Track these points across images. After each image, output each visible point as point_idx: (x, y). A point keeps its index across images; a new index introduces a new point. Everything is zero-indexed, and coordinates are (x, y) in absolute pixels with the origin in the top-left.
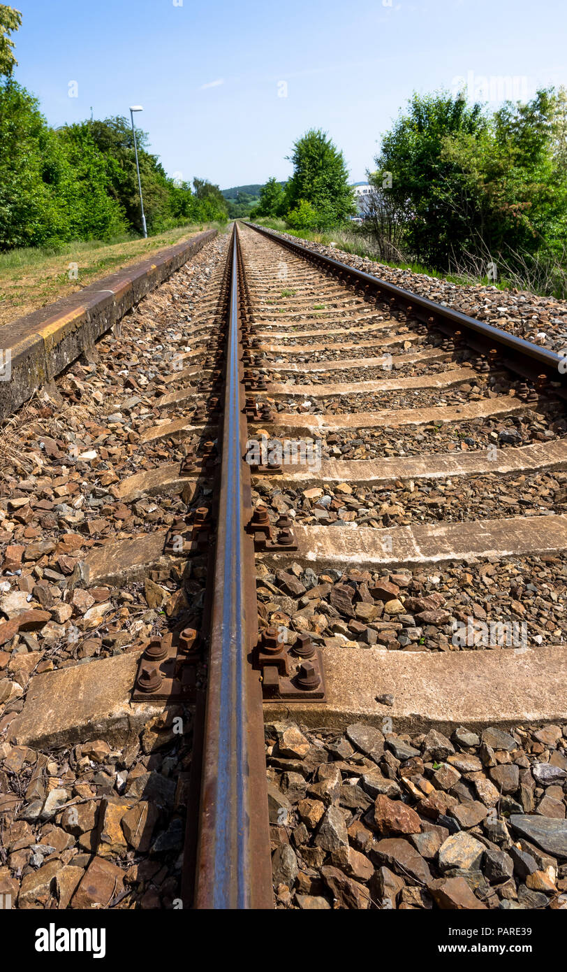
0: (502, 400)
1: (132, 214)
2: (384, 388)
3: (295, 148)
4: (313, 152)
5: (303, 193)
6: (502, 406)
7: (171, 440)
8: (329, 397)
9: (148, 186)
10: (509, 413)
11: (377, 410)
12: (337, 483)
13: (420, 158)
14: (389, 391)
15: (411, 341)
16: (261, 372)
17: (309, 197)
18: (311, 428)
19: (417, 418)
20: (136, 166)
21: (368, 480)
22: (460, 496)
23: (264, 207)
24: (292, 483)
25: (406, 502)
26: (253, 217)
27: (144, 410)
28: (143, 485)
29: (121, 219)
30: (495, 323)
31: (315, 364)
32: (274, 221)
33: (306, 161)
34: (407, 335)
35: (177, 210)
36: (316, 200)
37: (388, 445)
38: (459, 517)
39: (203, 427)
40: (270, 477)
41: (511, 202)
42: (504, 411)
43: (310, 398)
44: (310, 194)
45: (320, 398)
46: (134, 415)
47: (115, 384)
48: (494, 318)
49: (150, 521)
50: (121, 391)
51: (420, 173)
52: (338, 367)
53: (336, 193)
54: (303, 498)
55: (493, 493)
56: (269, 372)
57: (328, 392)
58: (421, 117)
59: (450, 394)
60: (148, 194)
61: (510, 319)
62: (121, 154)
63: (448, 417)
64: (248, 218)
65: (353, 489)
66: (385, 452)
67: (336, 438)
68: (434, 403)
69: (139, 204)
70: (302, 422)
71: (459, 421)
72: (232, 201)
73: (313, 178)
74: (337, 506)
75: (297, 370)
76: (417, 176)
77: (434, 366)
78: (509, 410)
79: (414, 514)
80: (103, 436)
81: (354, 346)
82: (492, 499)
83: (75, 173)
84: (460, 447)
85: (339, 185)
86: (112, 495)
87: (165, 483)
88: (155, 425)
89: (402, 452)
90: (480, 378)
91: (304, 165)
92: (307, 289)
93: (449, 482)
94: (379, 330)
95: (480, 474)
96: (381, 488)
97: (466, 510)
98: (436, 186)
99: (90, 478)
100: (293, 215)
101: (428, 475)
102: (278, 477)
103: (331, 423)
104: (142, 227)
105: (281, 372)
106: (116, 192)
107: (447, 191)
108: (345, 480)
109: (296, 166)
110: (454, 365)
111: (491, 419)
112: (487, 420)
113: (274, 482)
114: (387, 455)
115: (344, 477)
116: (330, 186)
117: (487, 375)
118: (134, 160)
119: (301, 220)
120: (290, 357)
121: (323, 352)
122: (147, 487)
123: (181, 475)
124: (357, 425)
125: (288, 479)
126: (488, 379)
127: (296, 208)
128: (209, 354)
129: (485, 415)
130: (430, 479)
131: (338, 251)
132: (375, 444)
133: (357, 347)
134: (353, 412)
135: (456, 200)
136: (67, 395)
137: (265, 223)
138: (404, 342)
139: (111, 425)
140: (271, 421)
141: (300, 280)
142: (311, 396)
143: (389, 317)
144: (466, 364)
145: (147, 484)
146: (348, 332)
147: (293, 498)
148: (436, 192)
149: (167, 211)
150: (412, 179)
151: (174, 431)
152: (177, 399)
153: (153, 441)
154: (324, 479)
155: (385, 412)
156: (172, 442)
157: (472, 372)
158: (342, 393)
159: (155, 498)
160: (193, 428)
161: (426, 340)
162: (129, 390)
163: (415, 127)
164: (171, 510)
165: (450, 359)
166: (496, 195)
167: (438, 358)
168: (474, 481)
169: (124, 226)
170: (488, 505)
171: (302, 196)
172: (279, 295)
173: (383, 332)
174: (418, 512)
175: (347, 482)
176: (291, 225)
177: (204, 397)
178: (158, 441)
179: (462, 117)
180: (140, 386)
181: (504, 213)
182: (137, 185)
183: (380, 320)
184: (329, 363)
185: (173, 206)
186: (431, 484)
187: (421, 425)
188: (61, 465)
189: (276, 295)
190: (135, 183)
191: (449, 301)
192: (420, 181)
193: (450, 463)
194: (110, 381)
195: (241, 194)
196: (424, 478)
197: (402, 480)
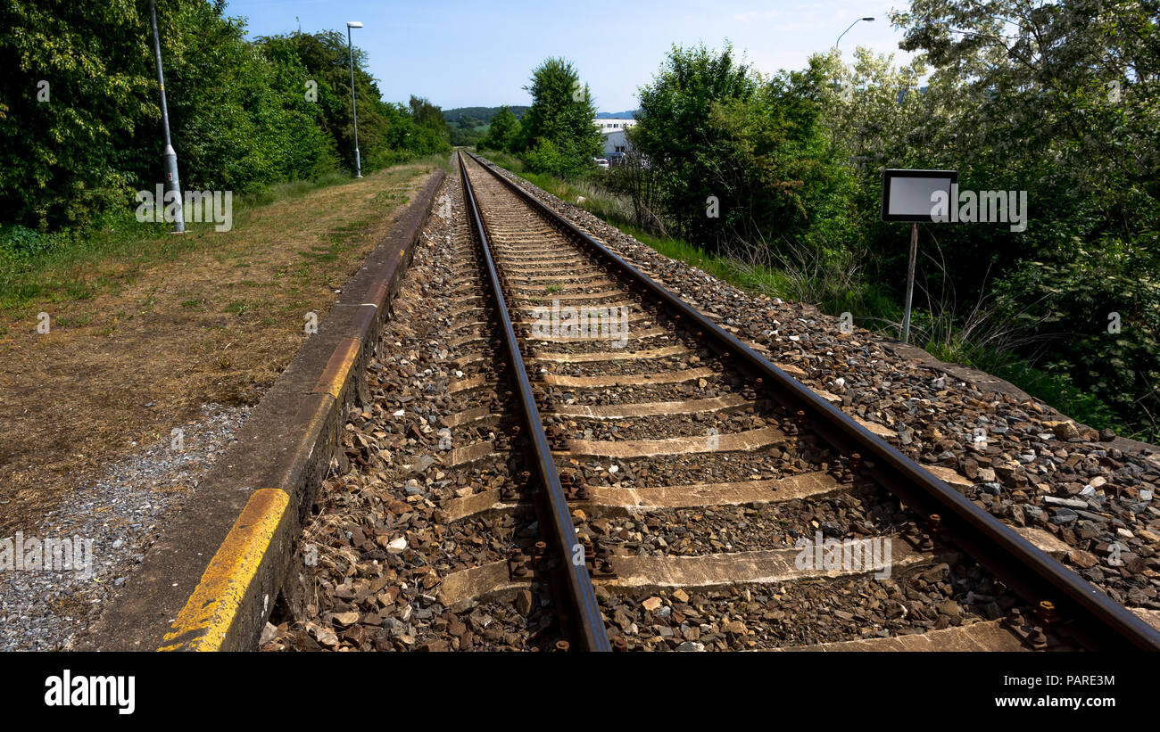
0: (817, 478)
1: (345, 148)
2: (692, 450)
3: (534, 77)
4: (556, 84)
5: (543, 131)
6: (818, 486)
7: (481, 521)
8: (635, 459)
9: (365, 114)
10: (825, 495)
11: (692, 483)
12: (673, 589)
13: (684, 118)
14: (698, 454)
15: (705, 378)
16: (556, 420)
17: (550, 135)
18: (629, 507)
19: (732, 496)
20: (351, 91)
21: (703, 585)
22: (798, 609)
23: (495, 139)
24: (628, 590)
25: (745, 615)
26: (480, 148)
27: (440, 475)
28: (470, 591)
29: (330, 153)
30: (789, 356)
31: (610, 407)
32: (507, 156)
33: (548, 94)
34: (700, 370)
35: (394, 140)
36: (558, 139)
37: (713, 536)
38: (801, 636)
39: (515, 505)
40: (605, 582)
41: (782, 179)
42: (820, 492)
43: (615, 461)
44: (551, 131)
45: (627, 460)
46: (429, 481)
47: (395, 432)
48: (787, 349)
49: (490, 640)
50: (404, 442)
51: (684, 135)
52: (635, 414)
53: (580, 133)
54: (642, 610)
55: (828, 605)
56: (564, 419)
57: (633, 453)
58: (682, 74)
59: (761, 461)
60: (364, 124)
61: (804, 354)
62: (334, 75)
63: (766, 497)
64: (474, 148)
65: (690, 595)
66: (711, 545)
67: (657, 522)
68: (746, 477)
69: (353, 136)
70: (617, 499)
71: (777, 503)
72: (454, 125)
73: (556, 113)
74: (679, 620)
75: (592, 417)
76: (680, 138)
77: (737, 419)
78: (826, 492)
79: (757, 632)
80: (406, 516)
81: (645, 381)
82: (827, 613)
83: (279, 99)
84: (784, 539)
85: (585, 124)
86: (441, 604)
87: (496, 589)
88: (456, 496)
89: (729, 547)
90: (789, 441)
91: (545, 99)
92: (572, 281)
93: (783, 591)
94: (668, 358)
95: (811, 579)
96: (717, 595)
97: (806, 629)
98: (701, 151)
99: (408, 577)
100: (531, 155)
101: (762, 580)
102: (614, 582)
103: (648, 501)
104: (355, 161)
105: (576, 419)
106: (325, 120)
107: (711, 158)
108: (680, 585)
109: (535, 98)
110: (757, 420)
111: (810, 502)
112: (805, 501)
113: (609, 589)
114: (714, 551)
115: (679, 581)
116: (574, 124)
117: (795, 439)
118: (348, 83)
119: (540, 161)
120: (578, 394)
121: (613, 389)
122: (476, 594)
123: (512, 580)
124: (675, 504)
125: (624, 584)
126: (797, 443)
127: (535, 148)
128: (489, 386)
129: (801, 496)
130: (763, 585)
131: (596, 219)
132: (698, 532)
133: (651, 382)
134: (667, 485)
135: (722, 167)
136: (354, 456)
137: (496, 159)
138: (698, 380)
139: (411, 499)
140: (587, 499)
141: (561, 265)
142: (616, 458)
143: (674, 338)
144: (772, 420)
145: (475, 589)
146: (634, 356)
147: (632, 608)
148: (701, 157)
149: (383, 140)
150: (675, 141)
151: (483, 509)
152: (472, 457)
153: (460, 520)
154: (660, 584)
155: (700, 486)
156: (483, 523)
157: (779, 432)
158: (649, 455)
159: (486, 607)
160: (504, 506)
161: (723, 378)
162: (413, 441)
163: (678, 84)
164: (509, 624)
165: (751, 409)
166: (767, 170)
167: (739, 408)
168: (807, 589)
169: (333, 160)
170: (826, 621)
171: (542, 133)
172: (543, 288)
173: (673, 361)
174: (761, 629)
175: (682, 588)
176: (529, 168)
177: (503, 457)
178: (466, 520)
179: (727, 79)
180: (423, 434)
181: (775, 189)
182: (352, 113)
183: (665, 341)
184: (625, 407)
185: (389, 136)
186: (766, 591)
187: (740, 506)
188: (373, 559)
189: (539, 288)
190: (350, 110)
191: (734, 318)
192: (684, 143)
193: (779, 562)
194: (389, 429)
195: (466, 119)
196: (757, 584)
197: (736, 585)
